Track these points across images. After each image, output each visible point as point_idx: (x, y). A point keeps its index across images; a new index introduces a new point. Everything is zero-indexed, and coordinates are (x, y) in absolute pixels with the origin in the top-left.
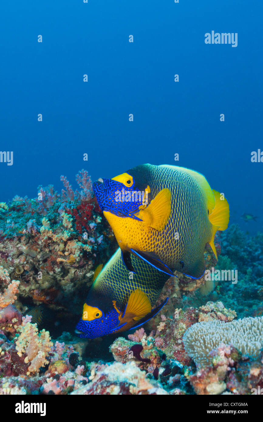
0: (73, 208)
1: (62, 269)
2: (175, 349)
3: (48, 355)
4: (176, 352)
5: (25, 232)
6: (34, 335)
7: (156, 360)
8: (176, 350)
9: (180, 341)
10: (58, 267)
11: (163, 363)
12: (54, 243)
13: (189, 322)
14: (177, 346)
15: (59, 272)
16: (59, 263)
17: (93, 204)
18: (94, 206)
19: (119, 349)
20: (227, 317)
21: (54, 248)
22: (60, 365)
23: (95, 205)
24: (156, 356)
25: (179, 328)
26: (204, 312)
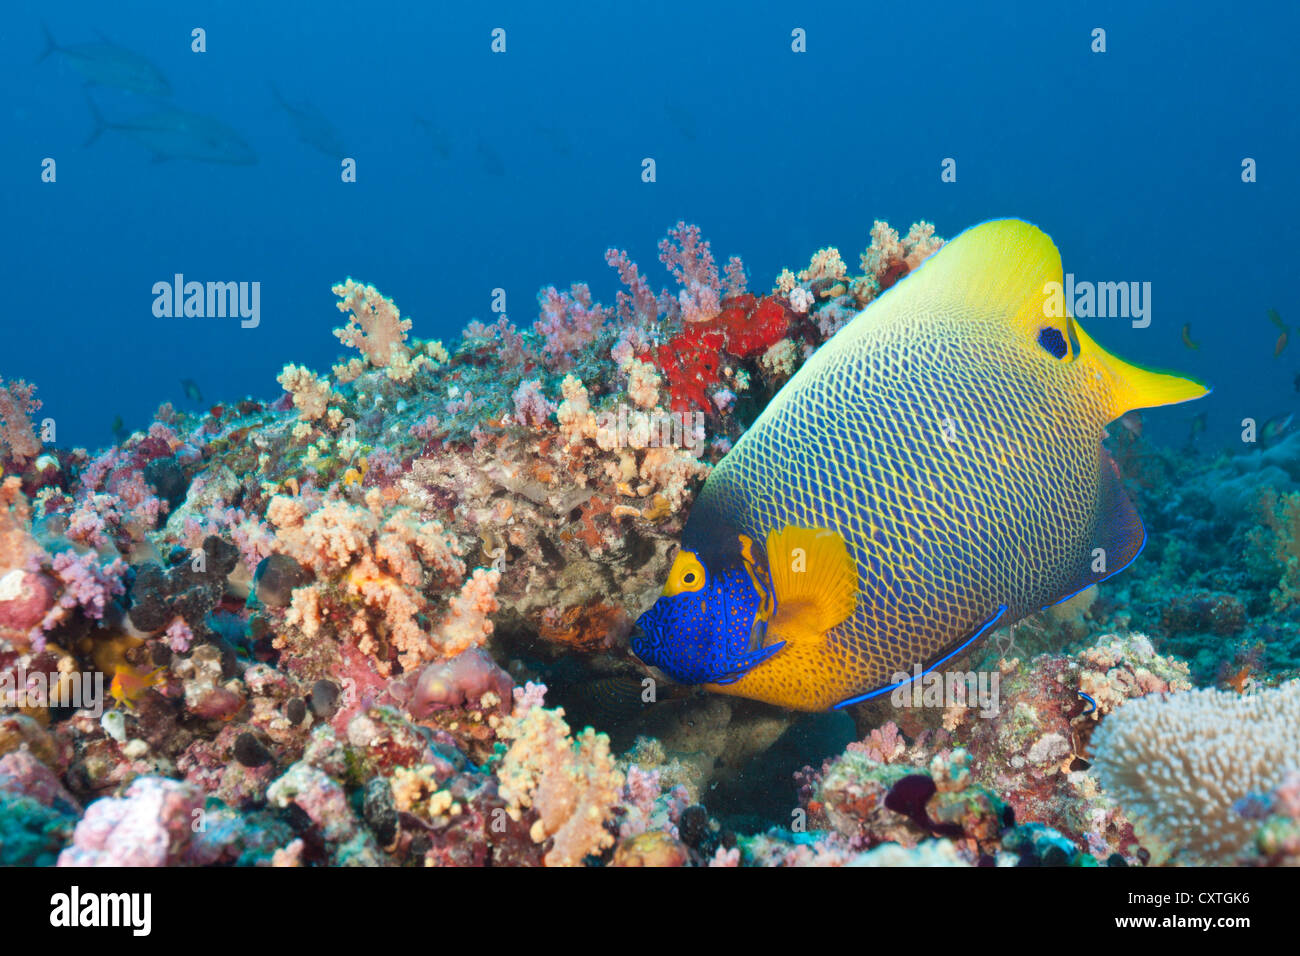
0: (660, 344)
1: (628, 540)
2: (1003, 787)
3: (611, 816)
4: (1008, 794)
5: (509, 421)
6: (559, 749)
7: (984, 826)
8: (1005, 791)
9: (1018, 762)
10: (616, 533)
11: (1009, 838)
12: (604, 455)
13: (1048, 700)
14: (1010, 777)
15: (619, 550)
16: (618, 521)
17: (722, 330)
18: (727, 338)
19: (853, 790)
20: (1168, 684)
21: (604, 473)
22: (655, 849)
23: (728, 333)
24: (983, 816)
25: (1017, 721)
26: (1095, 666)
